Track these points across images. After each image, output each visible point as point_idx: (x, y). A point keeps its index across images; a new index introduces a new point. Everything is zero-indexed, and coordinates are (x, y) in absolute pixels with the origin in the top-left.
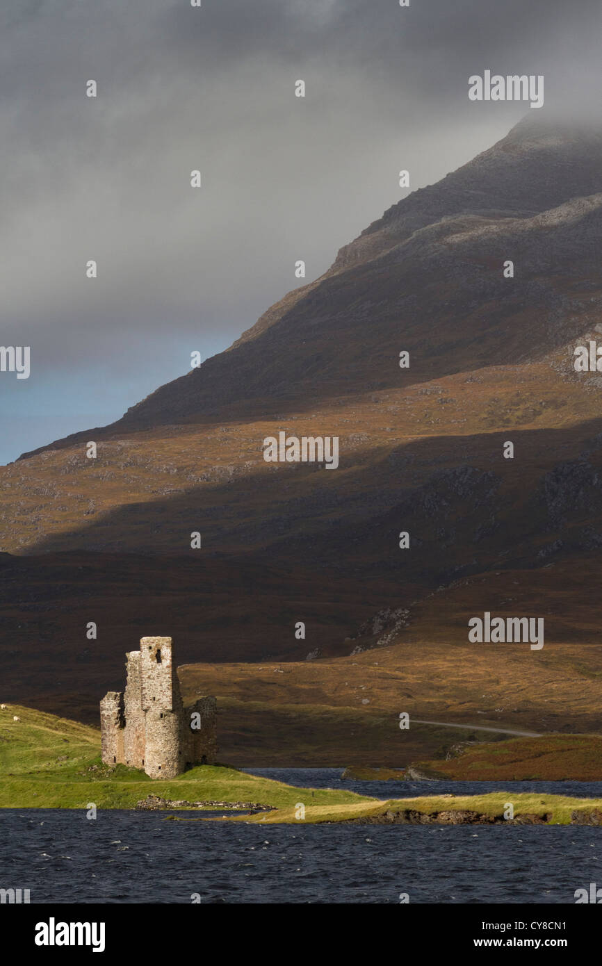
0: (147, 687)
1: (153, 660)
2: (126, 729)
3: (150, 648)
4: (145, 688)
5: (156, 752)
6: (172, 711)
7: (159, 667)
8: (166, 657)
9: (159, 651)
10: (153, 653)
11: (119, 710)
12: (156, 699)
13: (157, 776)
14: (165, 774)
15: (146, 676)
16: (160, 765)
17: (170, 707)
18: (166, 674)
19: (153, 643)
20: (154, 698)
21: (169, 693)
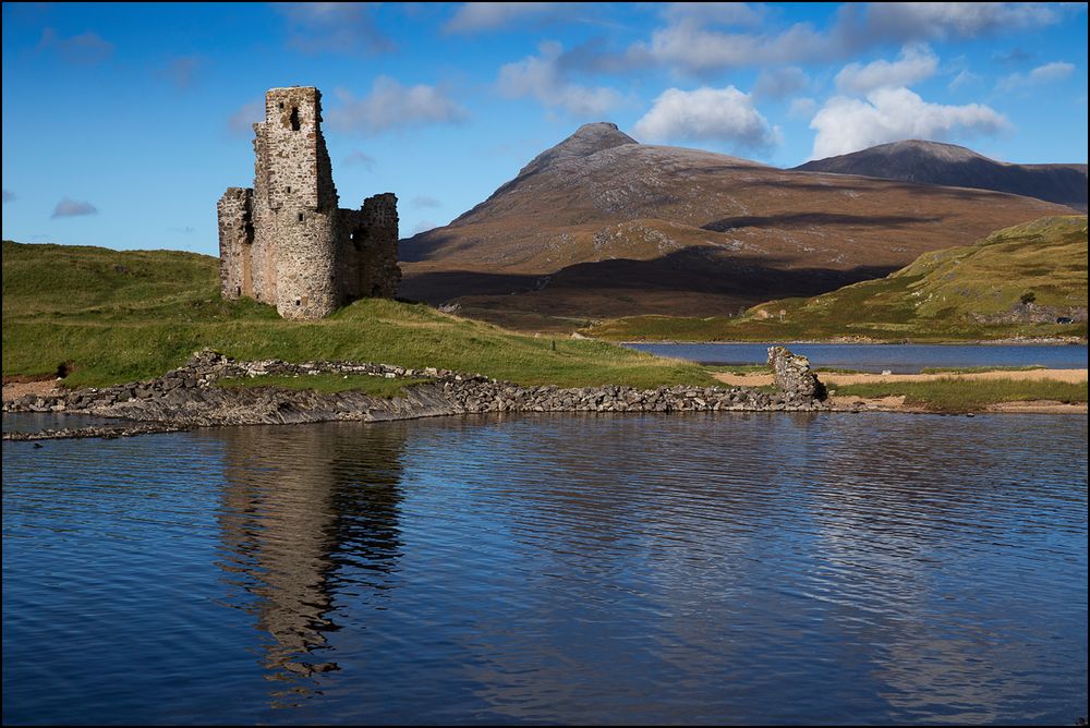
0: (276, 171)
1: (286, 126)
2: (254, 244)
3: (282, 105)
4: (273, 173)
5: (292, 277)
6: (319, 209)
7: (296, 136)
8: (306, 120)
9: (295, 111)
10: (287, 113)
11: (244, 215)
12: (292, 190)
13: (295, 316)
14: (307, 312)
15: (275, 153)
16: (299, 298)
17: (314, 203)
18: (307, 147)
19: (286, 97)
20: (289, 189)
21: (313, 180)
